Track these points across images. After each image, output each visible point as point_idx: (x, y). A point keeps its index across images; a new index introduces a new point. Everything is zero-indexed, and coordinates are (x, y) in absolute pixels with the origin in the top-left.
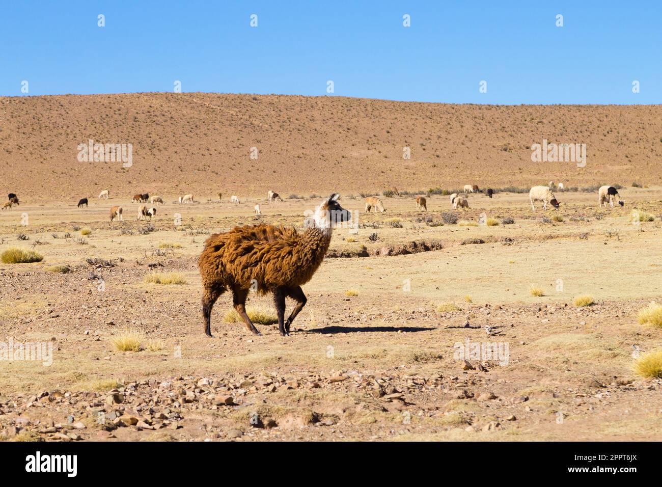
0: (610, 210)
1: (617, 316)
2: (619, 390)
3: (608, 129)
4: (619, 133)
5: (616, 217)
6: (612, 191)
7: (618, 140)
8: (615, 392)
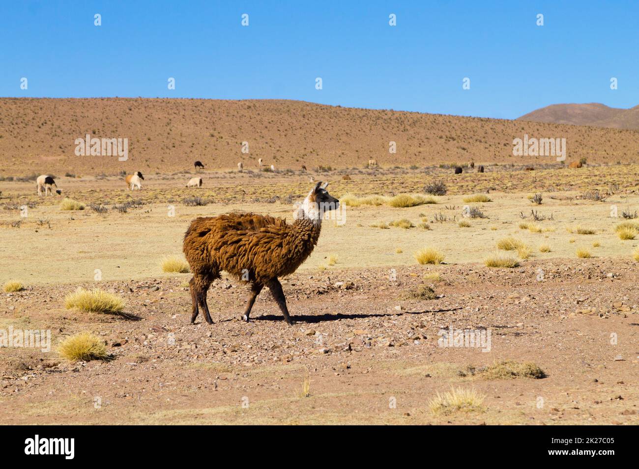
0: (43, 199)
1: (45, 301)
2: (45, 372)
3: (43, 121)
4: (53, 125)
5: (49, 205)
6: (50, 180)
7: (52, 132)
8: (41, 374)
